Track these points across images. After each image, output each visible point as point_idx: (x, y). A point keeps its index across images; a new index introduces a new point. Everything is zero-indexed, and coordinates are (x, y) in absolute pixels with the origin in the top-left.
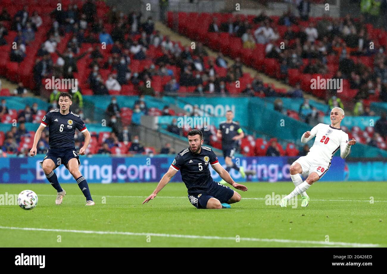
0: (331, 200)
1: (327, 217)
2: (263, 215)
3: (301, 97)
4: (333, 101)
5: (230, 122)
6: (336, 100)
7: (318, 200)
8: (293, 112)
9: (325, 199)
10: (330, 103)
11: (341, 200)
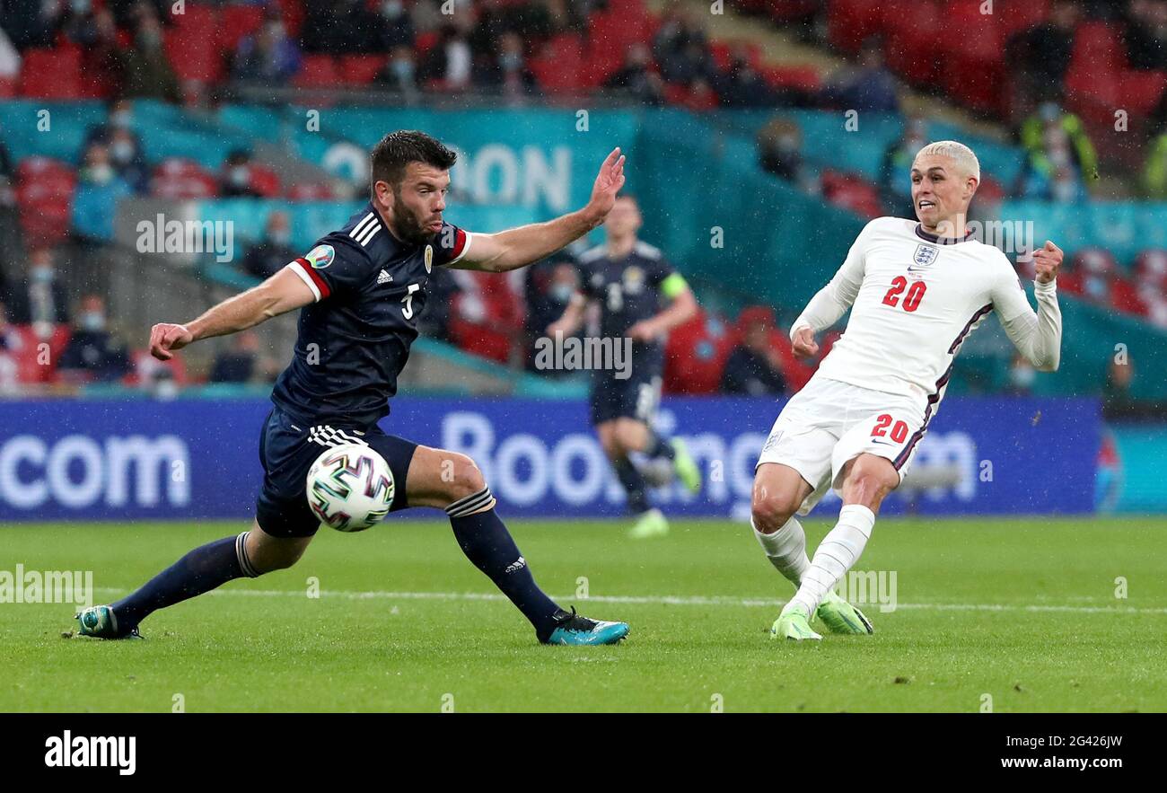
0: (1034, 608)
1: (1017, 688)
3: (892, 107)
4: (1045, 127)
6: (1056, 124)
7: (973, 607)
8: (853, 180)
9: (1005, 604)
10: (1032, 136)
11: (1084, 609)
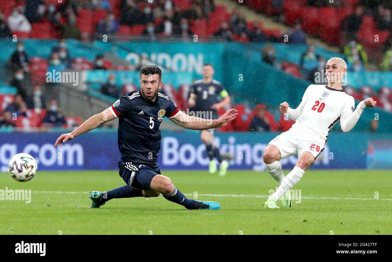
0: (347, 198)
1: (341, 223)
2: (244, 220)
3: (304, 42)
4: (351, 48)
5: (209, 81)
6: (355, 48)
7: (328, 198)
8: (291, 65)
9: (338, 197)
10: (347, 51)
11: (363, 199)
